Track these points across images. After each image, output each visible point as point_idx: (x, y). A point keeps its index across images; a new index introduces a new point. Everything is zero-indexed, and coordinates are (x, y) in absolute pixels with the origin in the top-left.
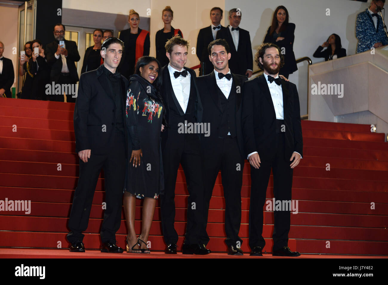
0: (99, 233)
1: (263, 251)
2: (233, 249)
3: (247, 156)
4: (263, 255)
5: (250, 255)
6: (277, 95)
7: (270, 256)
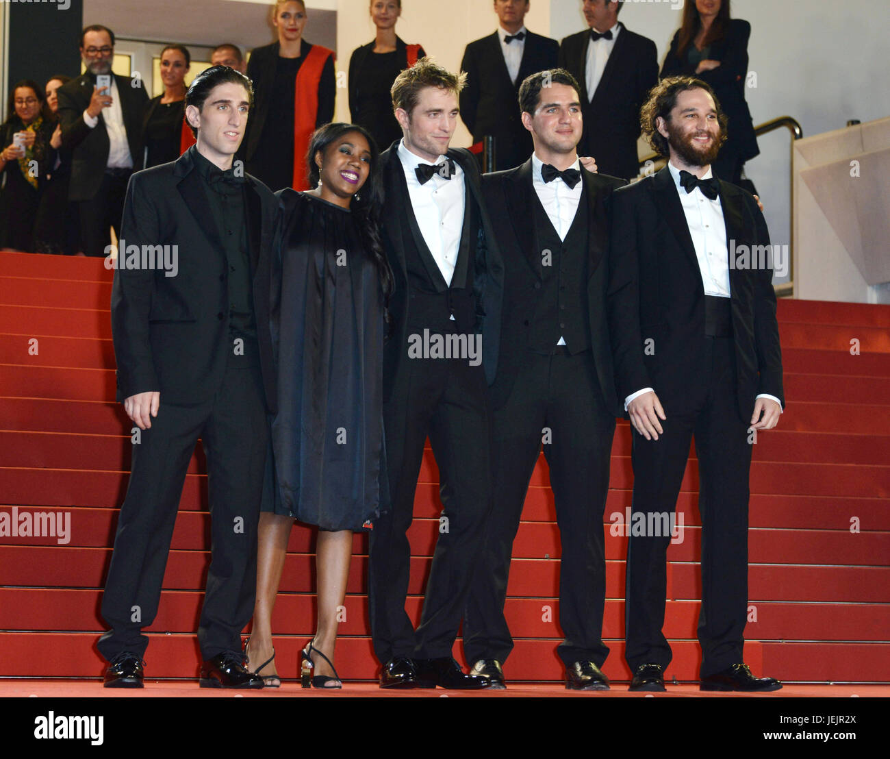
0: (195, 631)
1: (667, 675)
2: (580, 674)
3: (624, 402)
4: (666, 687)
5: (629, 690)
6: (707, 226)
7: (693, 691)
